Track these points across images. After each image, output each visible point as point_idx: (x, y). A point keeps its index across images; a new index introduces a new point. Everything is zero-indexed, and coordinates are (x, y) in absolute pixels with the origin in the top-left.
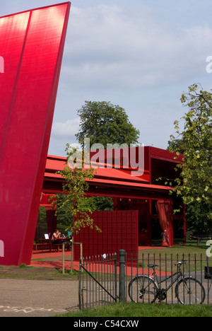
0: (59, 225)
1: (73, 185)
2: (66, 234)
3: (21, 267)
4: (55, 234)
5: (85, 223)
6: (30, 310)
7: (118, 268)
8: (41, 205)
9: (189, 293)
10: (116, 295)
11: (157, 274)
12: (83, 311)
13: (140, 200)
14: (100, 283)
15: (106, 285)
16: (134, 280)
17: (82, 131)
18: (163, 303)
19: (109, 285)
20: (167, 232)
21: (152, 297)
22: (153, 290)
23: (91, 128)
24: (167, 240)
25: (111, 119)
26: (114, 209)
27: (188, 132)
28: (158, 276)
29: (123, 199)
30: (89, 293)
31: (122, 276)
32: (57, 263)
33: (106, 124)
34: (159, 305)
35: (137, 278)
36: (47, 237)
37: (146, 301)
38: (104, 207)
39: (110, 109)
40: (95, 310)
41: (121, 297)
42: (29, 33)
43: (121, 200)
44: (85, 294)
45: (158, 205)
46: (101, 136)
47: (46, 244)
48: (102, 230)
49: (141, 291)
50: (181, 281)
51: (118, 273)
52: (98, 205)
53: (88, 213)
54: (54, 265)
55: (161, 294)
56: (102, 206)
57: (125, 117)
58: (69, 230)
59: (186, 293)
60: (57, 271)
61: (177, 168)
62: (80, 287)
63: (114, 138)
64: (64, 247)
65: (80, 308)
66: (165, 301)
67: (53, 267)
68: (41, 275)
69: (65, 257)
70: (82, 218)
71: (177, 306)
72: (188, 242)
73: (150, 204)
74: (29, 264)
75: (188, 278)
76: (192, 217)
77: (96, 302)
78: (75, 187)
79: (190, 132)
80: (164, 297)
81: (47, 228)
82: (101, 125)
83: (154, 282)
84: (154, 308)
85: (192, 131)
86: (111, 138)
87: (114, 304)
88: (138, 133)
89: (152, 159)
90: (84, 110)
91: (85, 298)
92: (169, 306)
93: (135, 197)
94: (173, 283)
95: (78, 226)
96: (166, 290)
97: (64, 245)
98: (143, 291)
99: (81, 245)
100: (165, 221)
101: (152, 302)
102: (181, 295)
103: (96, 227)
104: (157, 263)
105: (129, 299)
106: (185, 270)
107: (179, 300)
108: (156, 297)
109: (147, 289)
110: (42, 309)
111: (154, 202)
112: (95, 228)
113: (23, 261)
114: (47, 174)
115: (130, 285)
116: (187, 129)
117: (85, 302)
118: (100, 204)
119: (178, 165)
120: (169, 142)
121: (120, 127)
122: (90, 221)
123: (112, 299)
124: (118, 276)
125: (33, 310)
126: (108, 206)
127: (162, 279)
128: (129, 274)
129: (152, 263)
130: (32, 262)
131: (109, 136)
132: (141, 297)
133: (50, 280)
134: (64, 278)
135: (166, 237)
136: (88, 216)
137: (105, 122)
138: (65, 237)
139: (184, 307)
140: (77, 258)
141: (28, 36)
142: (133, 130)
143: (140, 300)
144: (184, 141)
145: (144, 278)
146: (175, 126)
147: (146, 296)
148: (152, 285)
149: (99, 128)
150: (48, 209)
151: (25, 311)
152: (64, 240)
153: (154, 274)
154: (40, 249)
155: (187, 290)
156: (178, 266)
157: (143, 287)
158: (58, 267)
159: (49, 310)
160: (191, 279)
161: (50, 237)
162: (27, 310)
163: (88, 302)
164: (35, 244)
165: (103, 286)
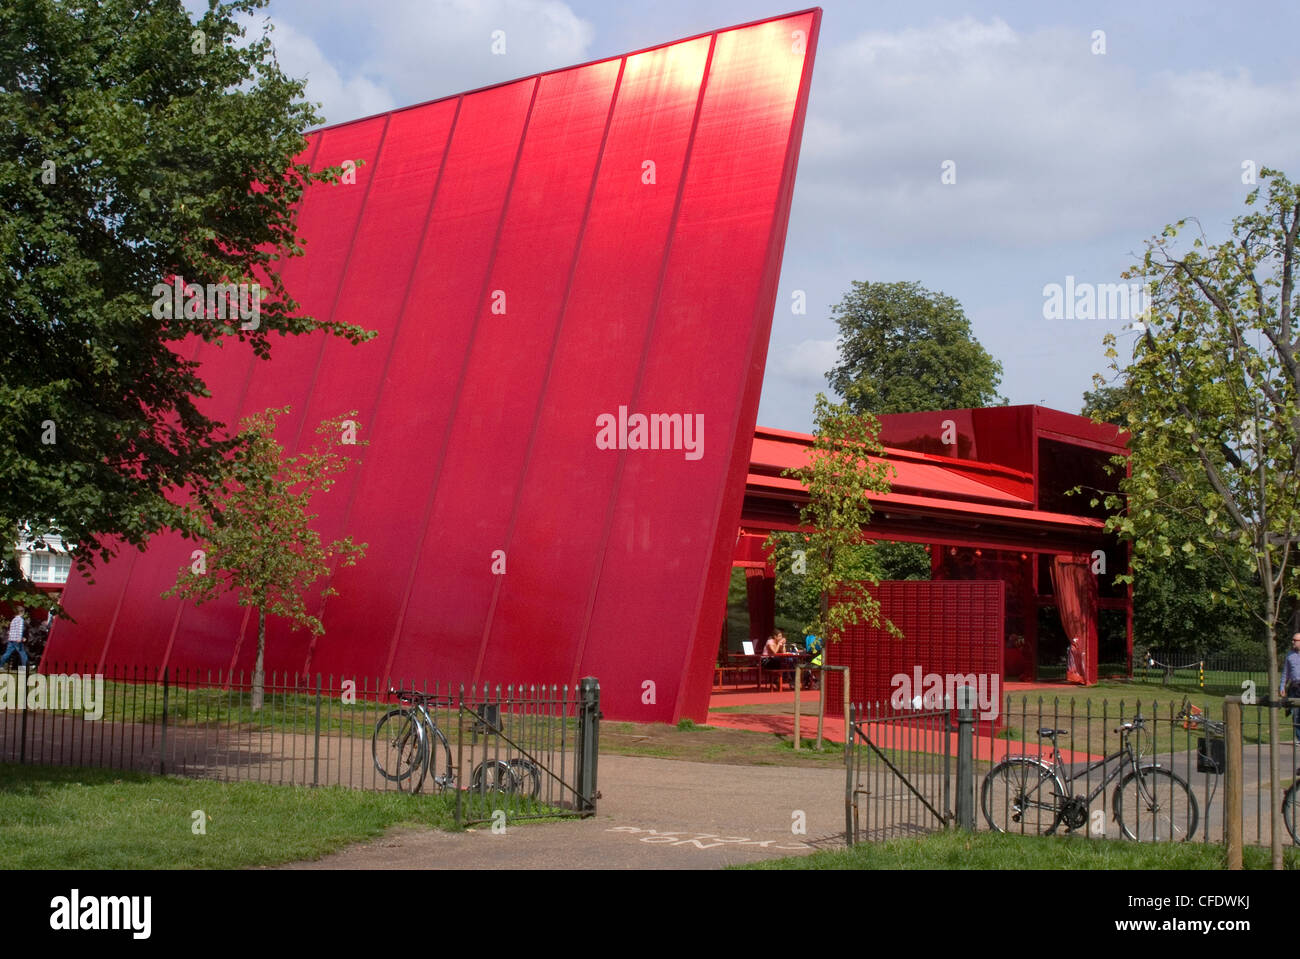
0: (780, 620)
1: (827, 508)
2: (802, 643)
3: (682, 727)
4: (771, 642)
5: (859, 612)
6: (712, 841)
7: (954, 736)
8: (735, 563)
9: (1153, 809)
10: (946, 809)
11: (1064, 755)
12: (858, 848)
13: (1005, 555)
14: (906, 776)
15: (921, 783)
16: (999, 769)
17: (843, 364)
18: (1077, 835)
19: (929, 784)
20: (1080, 644)
21: (1048, 818)
22: (1050, 799)
23: (869, 355)
24: (1079, 667)
25: (923, 332)
26: (934, 577)
27: (1143, 365)
28: (1067, 761)
29: (960, 550)
30: (872, 802)
31: (966, 758)
32: (781, 719)
33: (910, 346)
34: (1068, 840)
35: (1005, 766)
36: (749, 648)
37: (1030, 829)
38: (905, 572)
39: (921, 303)
40: (891, 848)
41: (960, 816)
42: (709, 92)
43: (953, 552)
44: (862, 804)
45: (1058, 569)
46: (896, 377)
47: (745, 669)
48: (905, 631)
49: (1018, 802)
50: (1132, 776)
51: (954, 752)
52: (888, 566)
53: (868, 585)
54: (771, 726)
55: (1073, 812)
56: (899, 569)
57: (962, 327)
58: (814, 632)
59: (1143, 809)
60: (779, 742)
61: (1111, 465)
62: (849, 786)
63: (933, 382)
64: (798, 678)
65: (849, 842)
66: (1081, 830)
67: (766, 729)
68: (736, 752)
69: (800, 704)
70: (849, 599)
71: (1119, 845)
72: (1138, 675)
73: (1035, 566)
74: (705, 722)
75: (1150, 770)
76: (1152, 604)
77: (893, 827)
78: (834, 513)
79: (1149, 366)
80: (1079, 818)
81: (747, 626)
82: (895, 347)
83: (1053, 778)
84: (1055, 848)
85: (1156, 363)
86: (925, 384)
87: (940, 833)
88: (997, 369)
89: (1041, 440)
90: (850, 307)
91: (862, 817)
92: (1097, 844)
93: (992, 546)
94: (1105, 783)
95: (838, 621)
96: (1089, 801)
97: (798, 672)
98: (1022, 801)
99: (847, 673)
100: (1077, 614)
101: (1048, 833)
102: (1128, 816)
103: (889, 623)
104: (1063, 725)
105: (982, 823)
106: (1143, 746)
107: (1123, 830)
108: (1058, 819)
109: (1034, 796)
110: (743, 841)
111: (1046, 561)
112: (884, 626)
113: (686, 712)
114: (753, 479)
115: (987, 783)
116: (1140, 358)
117: (862, 825)
118: (893, 564)
119: (1115, 459)
120: (1087, 396)
121: (948, 353)
122: (872, 606)
123: (936, 822)
124: (953, 762)
125: (719, 842)
126: (916, 569)
127: (1076, 771)
128: (984, 755)
129: (1049, 724)
130: (710, 715)
131: (917, 377)
132: (1017, 818)
133: (762, 764)
134: (799, 761)
135: (1078, 657)
136: (866, 593)
137: (906, 339)
138: (797, 652)
139: (1139, 847)
140: (833, 708)
141: (706, 101)
142: (985, 361)
143: (1015, 827)
144: (1133, 390)
145: (1026, 766)
146: (1105, 348)
147: (1031, 815)
148: (1048, 786)
149: (892, 357)
150: (751, 573)
151: (699, 845)
152: (796, 660)
153: (1054, 754)
154: (729, 683)
155: (1145, 801)
156: (1123, 735)
157: (1023, 789)
158: (780, 729)
159: (764, 844)
160: (1159, 771)
161: (759, 649)
162: (704, 842)
163: (872, 826)
164: (717, 666)
165: (913, 784)
